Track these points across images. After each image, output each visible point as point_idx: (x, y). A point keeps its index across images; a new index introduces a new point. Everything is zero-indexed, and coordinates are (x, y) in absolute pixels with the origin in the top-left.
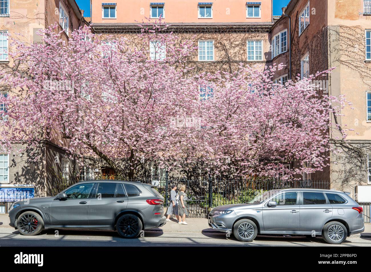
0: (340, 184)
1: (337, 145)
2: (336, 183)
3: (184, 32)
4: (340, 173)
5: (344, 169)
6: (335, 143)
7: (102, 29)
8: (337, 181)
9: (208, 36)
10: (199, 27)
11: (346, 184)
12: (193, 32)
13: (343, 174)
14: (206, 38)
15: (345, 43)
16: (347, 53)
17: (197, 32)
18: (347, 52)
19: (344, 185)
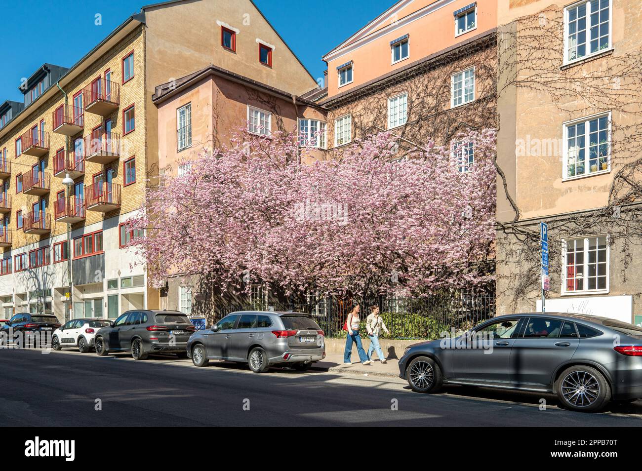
0: (512, 297)
1: (507, 231)
2: (505, 298)
3: (430, 70)
4: (513, 279)
5: (519, 272)
6: (504, 229)
7: (333, 104)
8: (507, 293)
9: (465, 62)
10: (447, 54)
11: (521, 298)
12: (444, 64)
13: (517, 280)
14: (462, 67)
15: (527, 47)
16: (528, 64)
17: (448, 62)
18: (530, 61)
19: (519, 300)
